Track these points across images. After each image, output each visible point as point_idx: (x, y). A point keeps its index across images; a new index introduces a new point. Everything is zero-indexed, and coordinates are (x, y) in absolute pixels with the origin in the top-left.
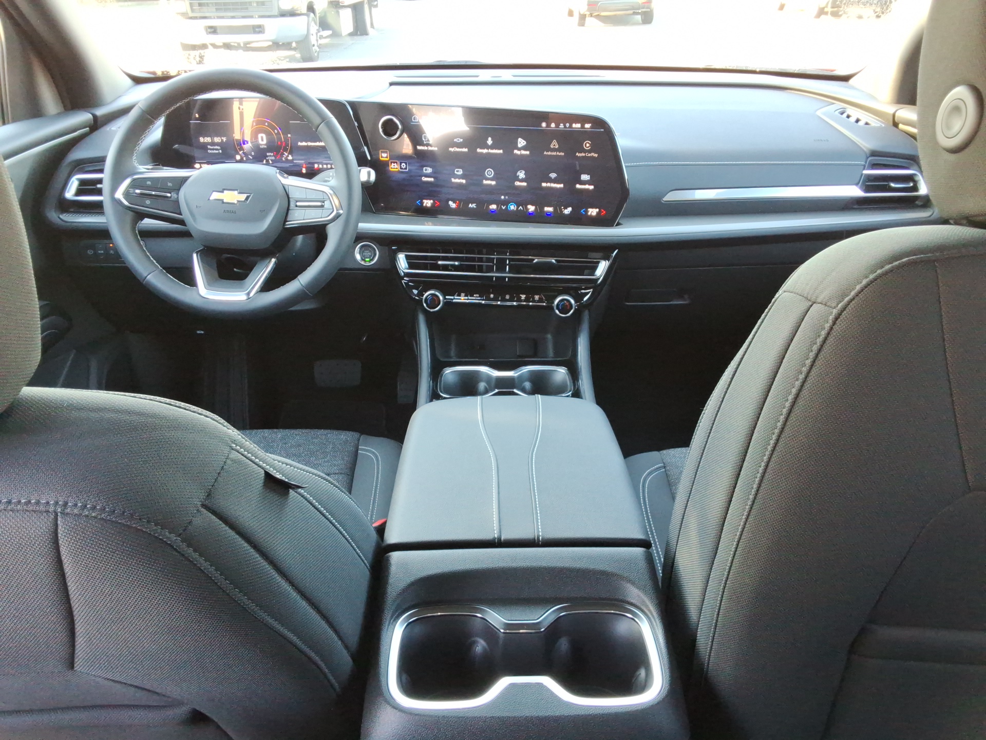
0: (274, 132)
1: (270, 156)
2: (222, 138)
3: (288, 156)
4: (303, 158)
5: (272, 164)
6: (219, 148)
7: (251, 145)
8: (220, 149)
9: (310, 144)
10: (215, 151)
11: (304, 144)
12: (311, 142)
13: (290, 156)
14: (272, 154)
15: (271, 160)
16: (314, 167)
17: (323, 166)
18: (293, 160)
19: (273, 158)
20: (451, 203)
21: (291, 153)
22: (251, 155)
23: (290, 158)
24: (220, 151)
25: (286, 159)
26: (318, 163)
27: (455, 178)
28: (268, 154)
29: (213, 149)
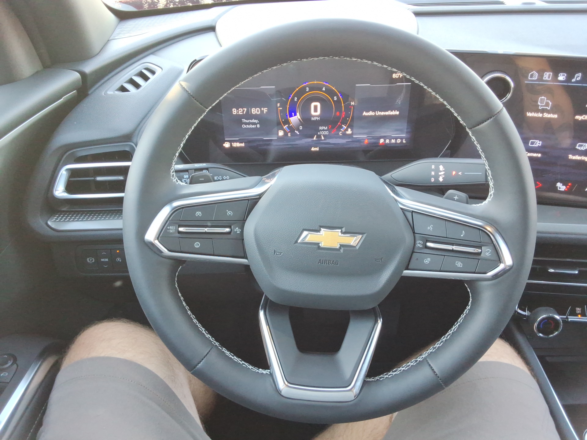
0: (333, 99)
1: (323, 130)
2: (262, 109)
3: (347, 130)
4: (366, 131)
5: (324, 140)
6: (256, 121)
7: (299, 117)
8: (258, 123)
9: (379, 113)
10: (251, 126)
11: (371, 113)
12: (381, 111)
13: (349, 130)
14: (326, 128)
15: (323, 135)
16: (379, 143)
17: (390, 140)
18: (352, 134)
19: (327, 133)
20: (559, 185)
21: (351, 126)
22: (298, 129)
23: (349, 132)
24: (258, 126)
25: (344, 135)
26: (385, 138)
27: (574, 155)
28: (321, 128)
29: (249, 124)
